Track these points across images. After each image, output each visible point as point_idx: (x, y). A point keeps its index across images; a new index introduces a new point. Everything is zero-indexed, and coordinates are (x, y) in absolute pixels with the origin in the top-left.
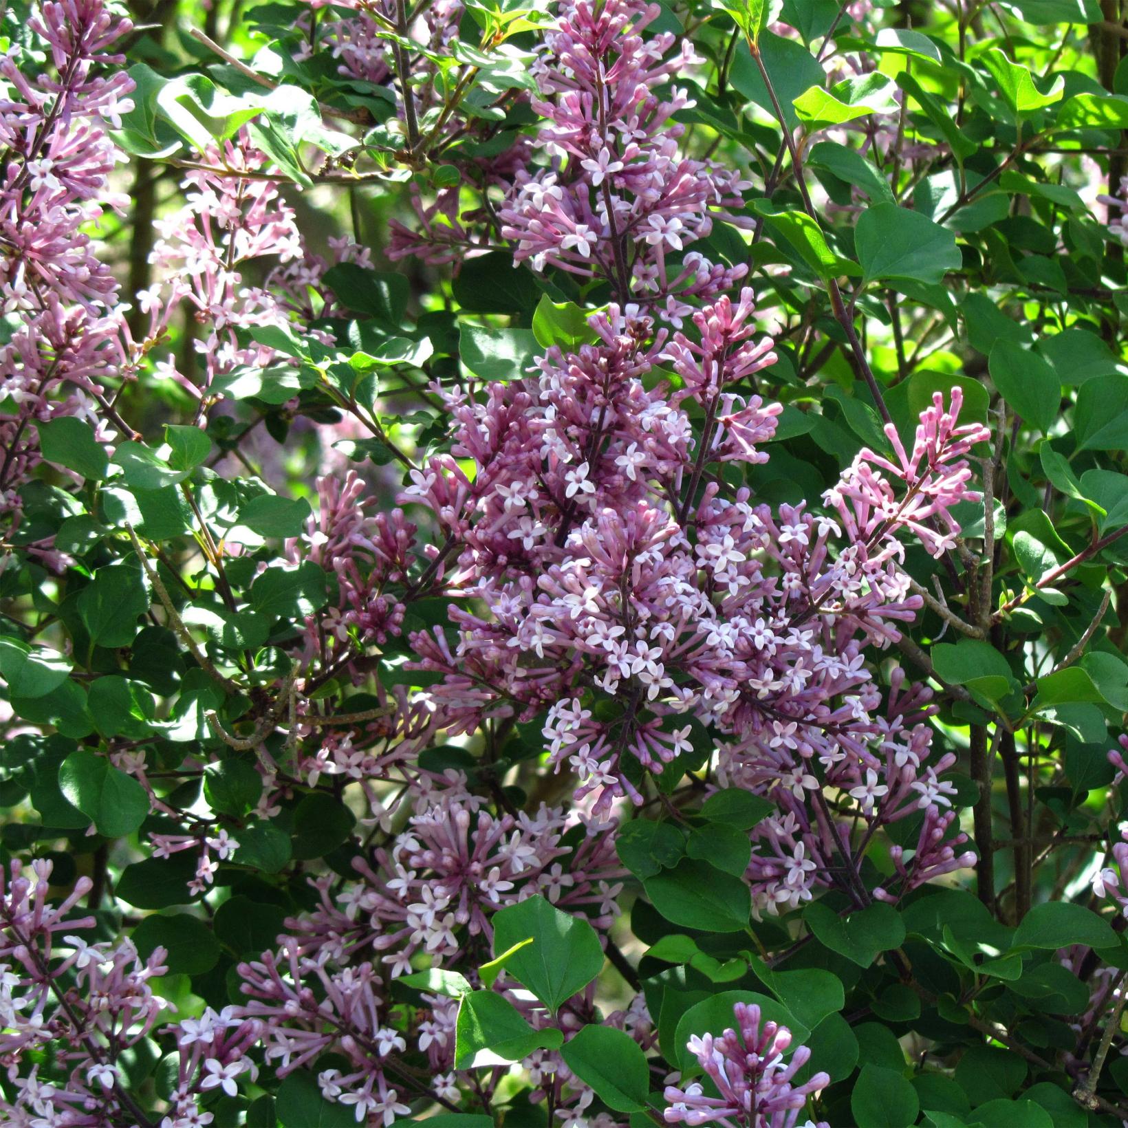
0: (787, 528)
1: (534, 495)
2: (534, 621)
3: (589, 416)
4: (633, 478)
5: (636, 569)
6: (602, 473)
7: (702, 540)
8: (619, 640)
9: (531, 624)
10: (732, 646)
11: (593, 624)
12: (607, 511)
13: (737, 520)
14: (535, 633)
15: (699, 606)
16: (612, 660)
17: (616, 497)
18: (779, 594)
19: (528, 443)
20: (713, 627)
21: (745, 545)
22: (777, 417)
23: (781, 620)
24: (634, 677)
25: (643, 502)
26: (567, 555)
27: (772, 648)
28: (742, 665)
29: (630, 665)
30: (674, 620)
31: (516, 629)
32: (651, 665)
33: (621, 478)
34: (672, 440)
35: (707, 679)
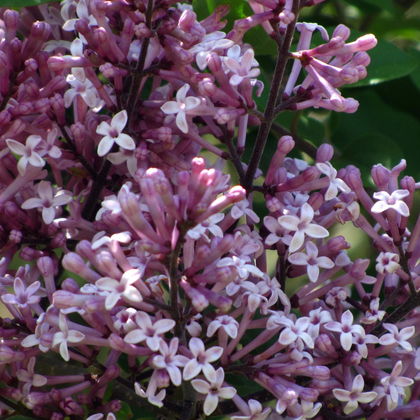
0: (381, 195)
1: (56, 153)
2: (57, 313)
3: (126, 51)
4: (185, 129)
5: (188, 247)
6: (143, 125)
7: (273, 210)
8: (167, 337)
9: (53, 319)
10: (312, 346)
11: (133, 318)
12: (152, 171)
13: (317, 184)
14: (58, 330)
15: (268, 295)
16: (159, 362)
17: (162, 155)
18: (371, 280)
19: (49, 86)
20: (288, 322)
21: (327, 218)
22: (370, 52)
23: (374, 313)
24: (186, 384)
25: (198, 160)
26: (99, 231)
27: (363, 350)
28: (323, 370)
29: (181, 369)
30: (237, 313)
31: (35, 324)
32: (208, 370)
33: (169, 130)
34: (235, 81)
35: (279, 388)
